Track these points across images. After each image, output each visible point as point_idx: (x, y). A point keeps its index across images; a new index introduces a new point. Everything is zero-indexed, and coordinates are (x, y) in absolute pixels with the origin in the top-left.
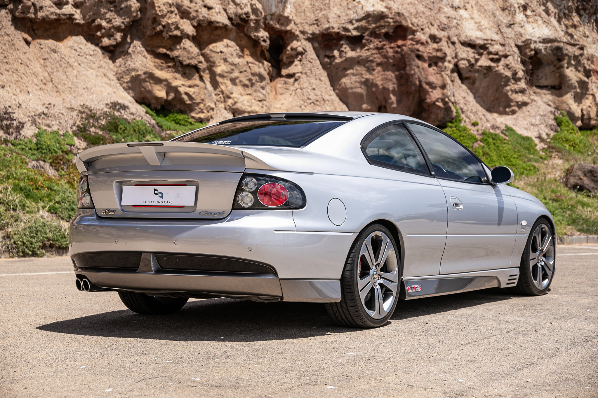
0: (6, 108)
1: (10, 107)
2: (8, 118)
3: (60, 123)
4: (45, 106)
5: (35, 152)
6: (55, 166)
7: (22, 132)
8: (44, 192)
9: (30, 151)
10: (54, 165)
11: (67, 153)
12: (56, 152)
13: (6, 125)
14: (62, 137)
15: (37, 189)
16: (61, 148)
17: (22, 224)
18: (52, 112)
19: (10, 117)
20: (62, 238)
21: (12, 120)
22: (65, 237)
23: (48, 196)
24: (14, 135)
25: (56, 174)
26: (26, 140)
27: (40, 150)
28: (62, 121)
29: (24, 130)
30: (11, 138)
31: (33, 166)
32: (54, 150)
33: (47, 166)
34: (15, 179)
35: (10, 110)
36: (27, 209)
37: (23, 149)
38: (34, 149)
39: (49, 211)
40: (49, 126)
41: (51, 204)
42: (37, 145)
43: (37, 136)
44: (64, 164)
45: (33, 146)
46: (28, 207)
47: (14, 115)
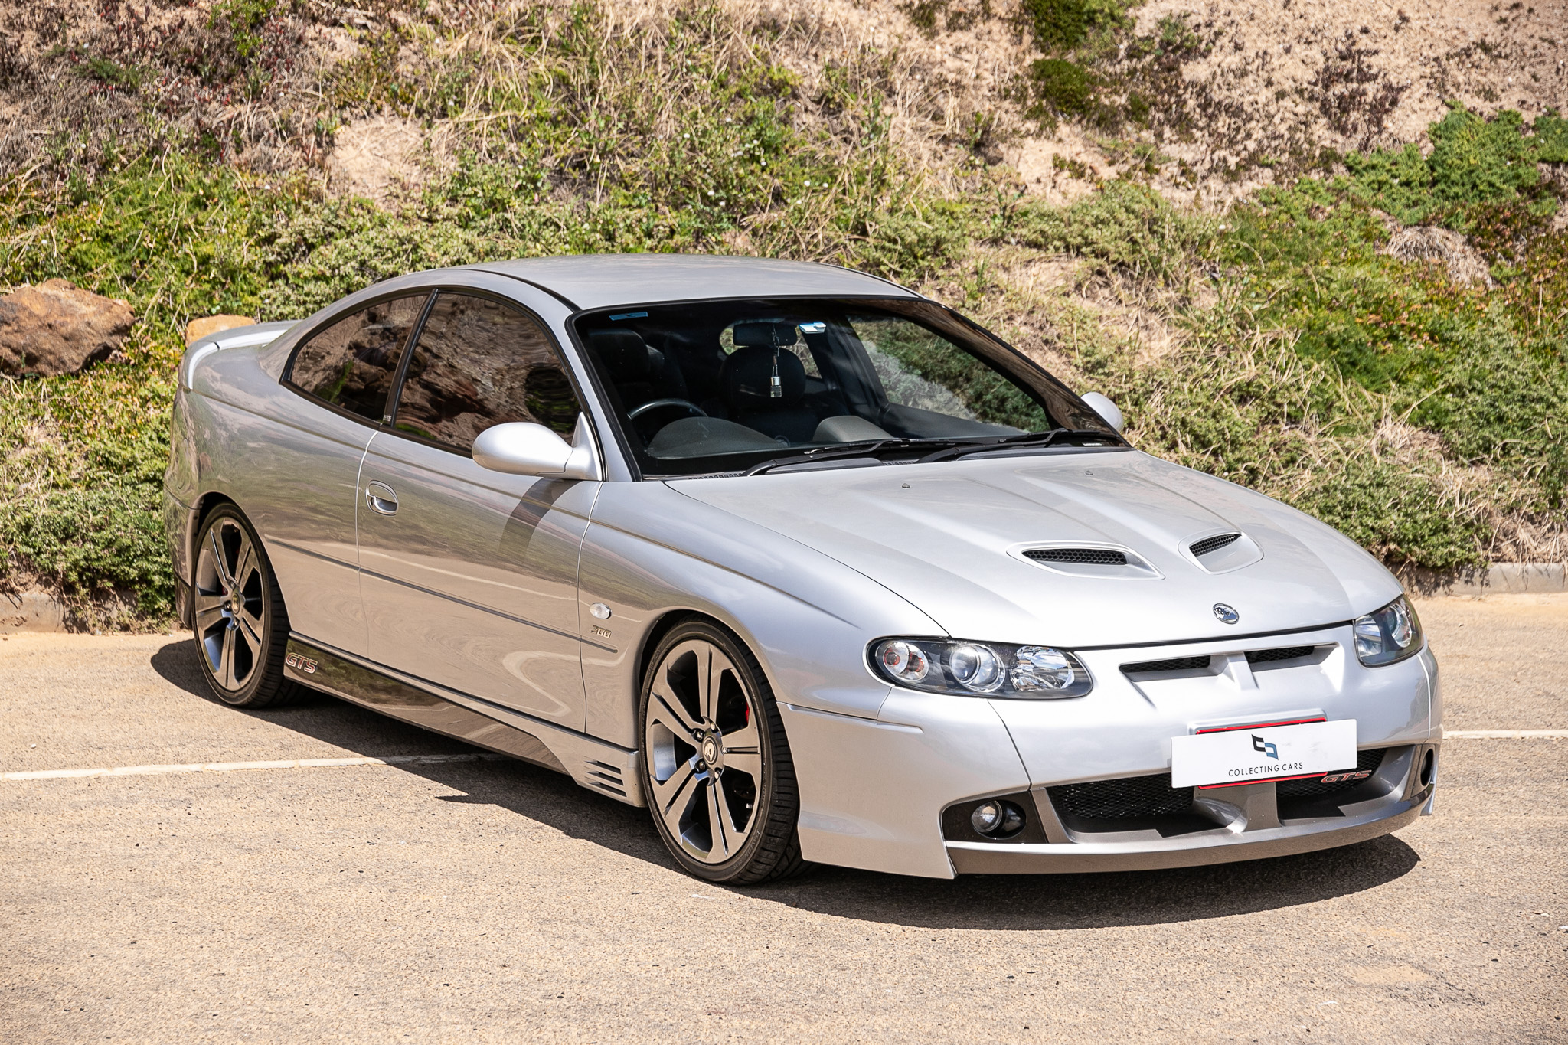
0: (1349, 36)
1: (1365, 31)
2: (1350, 72)
3: (1534, 77)
4: (1496, 16)
5: (1425, 193)
6: (1483, 247)
7: (1387, 123)
8: (1418, 347)
9: (1404, 190)
10: (1478, 239)
11: (1533, 193)
12: (1497, 193)
13: (1341, 98)
14: (1531, 134)
15: (1393, 337)
16: (1518, 177)
17: (1307, 475)
18: (1518, 37)
19: (1360, 70)
20: (1434, 532)
21: (1365, 77)
22: (1446, 530)
23: (1428, 362)
24: (1359, 136)
25: (1484, 272)
26: (1398, 152)
27: (1441, 186)
28: (1541, 71)
29: (1397, 113)
30: (1347, 146)
31: (1405, 249)
32: (1491, 184)
33: (1455, 243)
34: (1320, 303)
35: (1364, 43)
36: (1338, 417)
37: (1381, 184)
38: (1422, 184)
39: (1419, 421)
40: (1489, 95)
41: (1427, 394)
42: (1433, 169)
43: (1437, 133)
44: (1516, 235)
45: (1415, 173)
46: (1342, 410)
47: (1373, 60)
